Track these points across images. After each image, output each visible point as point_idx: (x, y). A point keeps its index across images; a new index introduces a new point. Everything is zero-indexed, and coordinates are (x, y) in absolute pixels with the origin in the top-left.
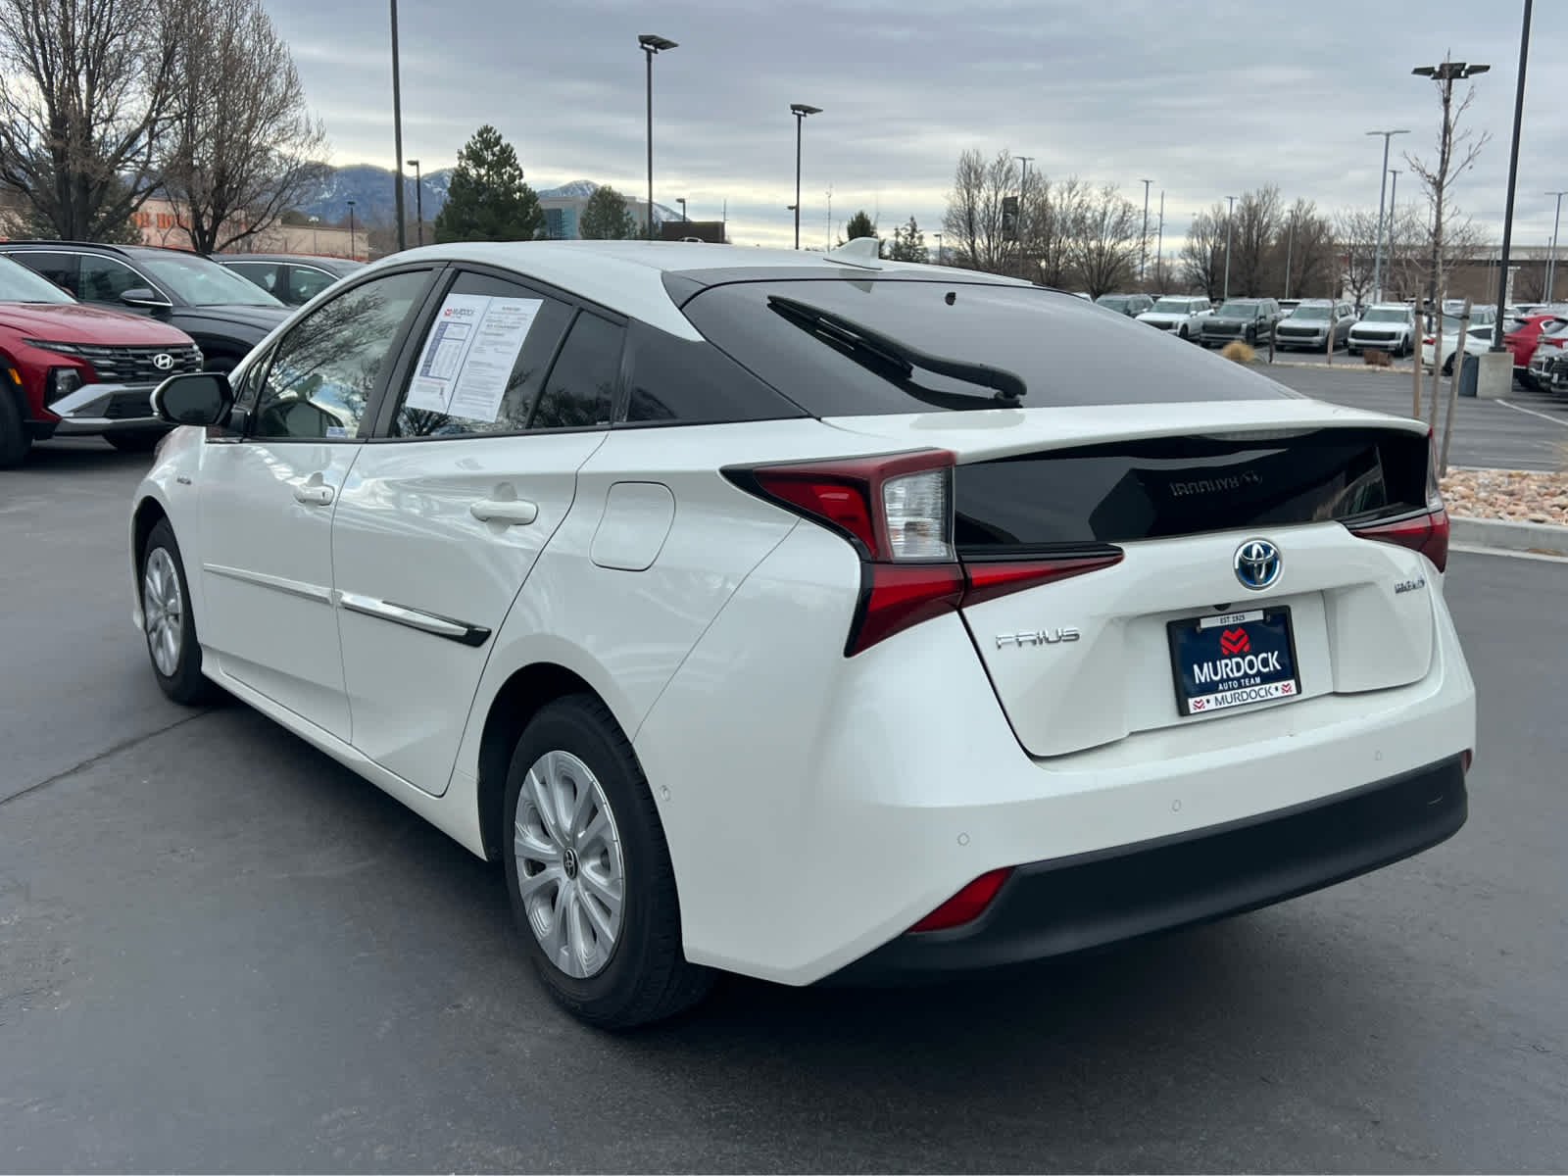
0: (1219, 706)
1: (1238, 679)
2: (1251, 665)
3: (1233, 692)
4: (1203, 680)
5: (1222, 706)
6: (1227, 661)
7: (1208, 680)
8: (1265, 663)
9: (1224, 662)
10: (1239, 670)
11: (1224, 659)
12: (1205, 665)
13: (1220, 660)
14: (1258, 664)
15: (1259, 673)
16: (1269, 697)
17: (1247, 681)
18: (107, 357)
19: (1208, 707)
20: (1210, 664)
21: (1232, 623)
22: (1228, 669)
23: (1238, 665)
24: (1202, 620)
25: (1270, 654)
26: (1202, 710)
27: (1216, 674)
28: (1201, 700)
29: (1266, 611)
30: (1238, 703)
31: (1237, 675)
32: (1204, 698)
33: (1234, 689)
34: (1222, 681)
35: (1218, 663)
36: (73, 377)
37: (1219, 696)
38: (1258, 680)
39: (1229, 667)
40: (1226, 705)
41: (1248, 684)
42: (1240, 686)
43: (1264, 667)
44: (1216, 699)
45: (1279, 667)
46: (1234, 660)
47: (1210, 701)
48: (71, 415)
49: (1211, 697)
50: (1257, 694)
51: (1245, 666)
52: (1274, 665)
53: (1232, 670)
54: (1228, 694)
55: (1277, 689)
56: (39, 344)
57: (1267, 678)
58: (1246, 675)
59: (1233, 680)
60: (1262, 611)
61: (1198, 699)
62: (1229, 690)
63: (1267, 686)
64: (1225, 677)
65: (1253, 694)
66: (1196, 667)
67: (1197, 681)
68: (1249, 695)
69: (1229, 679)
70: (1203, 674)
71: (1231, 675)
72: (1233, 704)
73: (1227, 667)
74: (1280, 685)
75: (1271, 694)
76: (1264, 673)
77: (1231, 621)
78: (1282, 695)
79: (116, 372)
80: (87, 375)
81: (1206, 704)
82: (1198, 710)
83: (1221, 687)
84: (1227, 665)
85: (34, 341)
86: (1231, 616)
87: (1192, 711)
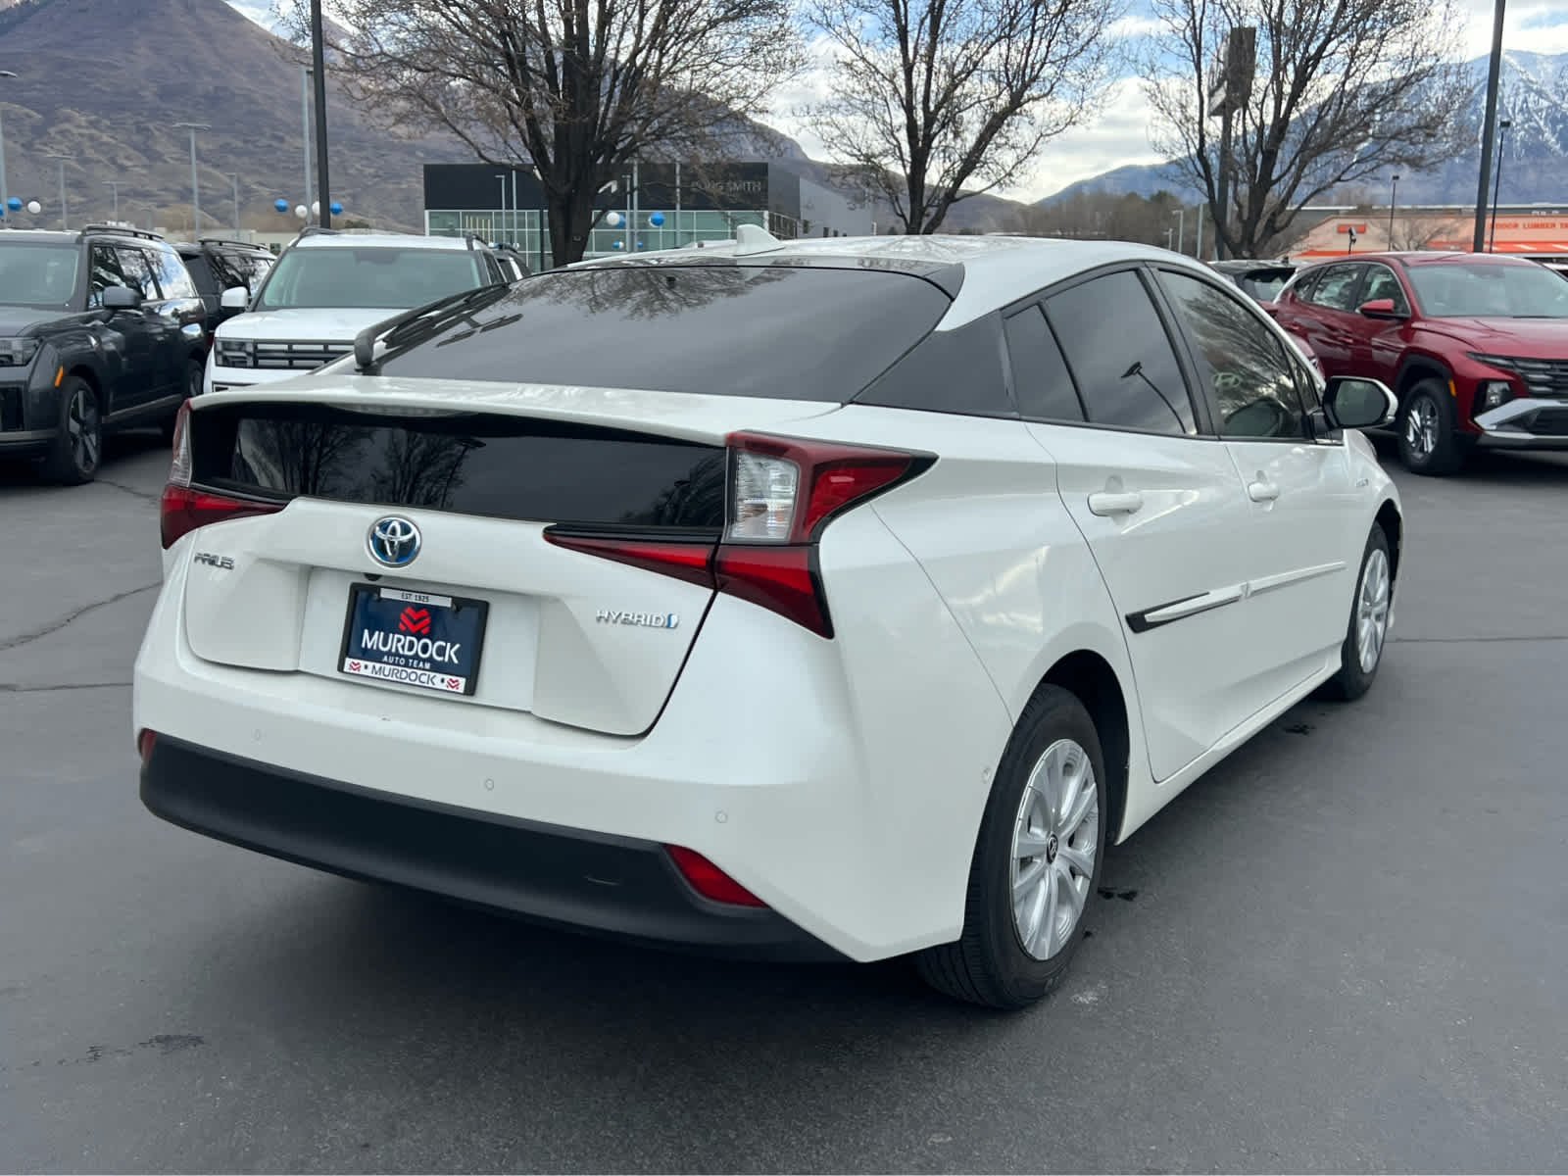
0: (374, 675)
1: (407, 658)
2: (425, 649)
3: (392, 667)
4: (369, 646)
5: (377, 676)
6: (402, 637)
7: (375, 647)
8: (441, 651)
9: (396, 636)
10: (410, 649)
11: (398, 633)
12: (377, 633)
13: (394, 633)
14: (432, 650)
15: (430, 659)
16: (430, 685)
17: (416, 662)
18: (1544, 371)
19: (363, 671)
20: (382, 634)
21: (414, 601)
22: (399, 645)
23: (411, 644)
24: (383, 590)
25: (449, 644)
26: (356, 672)
27: (385, 645)
28: (358, 664)
29: (455, 600)
30: (394, 679)
31: (406, 653)
32: (363, 663)
33: (399, 665)
34: (389, 653)
35: (391, 635)
36: (1504, 390)
37: (378, 665)
38: (428, 666)
39: (402, 642)
40: (382, 677)
41: (415, 666)
42: (406, 665)
43: (438, 655)
44: (374, 667)
45: (456, 661)
46: (409, 638)
47: (367, 668)
48: (1494, 427)
49: (370, 664)
50: (418, 677)
51: (418, 647)
52: (450, 657)
53: (403, 647)
54: (388, 667)
55: (443, 681)
56: (1480, 358)
57: (437, 667)
58: (416, 657)
59: (400, 656)
60: (450, 599)
61: (356, 661)
62: (393, 664)
63: (432, 674)
64: (393, 650)
65: (413, 677)
66: (366, 632)
67: (363, 645)
68: (409, 676)
69: (397, 654)
70: (371, 640)
71: (401, 652)
72: (389, 678)
73: (398, 642)
74: (447, 678)
75: (433, 684)
76: (436, 661)
77: (413, 599)
78: (446, 688)
79: (1549, 387)
80: (1518, 388)
81: (362, 668)
82: (352, 671)
83: (385, 659)
84: (399, 640)
85: (1475, 354)
86: (414, 594)
87: (346, 670)
